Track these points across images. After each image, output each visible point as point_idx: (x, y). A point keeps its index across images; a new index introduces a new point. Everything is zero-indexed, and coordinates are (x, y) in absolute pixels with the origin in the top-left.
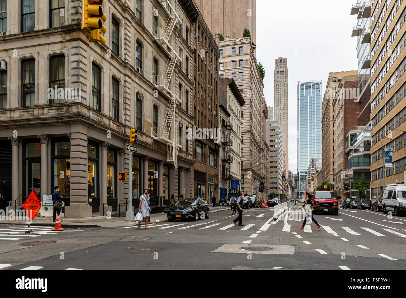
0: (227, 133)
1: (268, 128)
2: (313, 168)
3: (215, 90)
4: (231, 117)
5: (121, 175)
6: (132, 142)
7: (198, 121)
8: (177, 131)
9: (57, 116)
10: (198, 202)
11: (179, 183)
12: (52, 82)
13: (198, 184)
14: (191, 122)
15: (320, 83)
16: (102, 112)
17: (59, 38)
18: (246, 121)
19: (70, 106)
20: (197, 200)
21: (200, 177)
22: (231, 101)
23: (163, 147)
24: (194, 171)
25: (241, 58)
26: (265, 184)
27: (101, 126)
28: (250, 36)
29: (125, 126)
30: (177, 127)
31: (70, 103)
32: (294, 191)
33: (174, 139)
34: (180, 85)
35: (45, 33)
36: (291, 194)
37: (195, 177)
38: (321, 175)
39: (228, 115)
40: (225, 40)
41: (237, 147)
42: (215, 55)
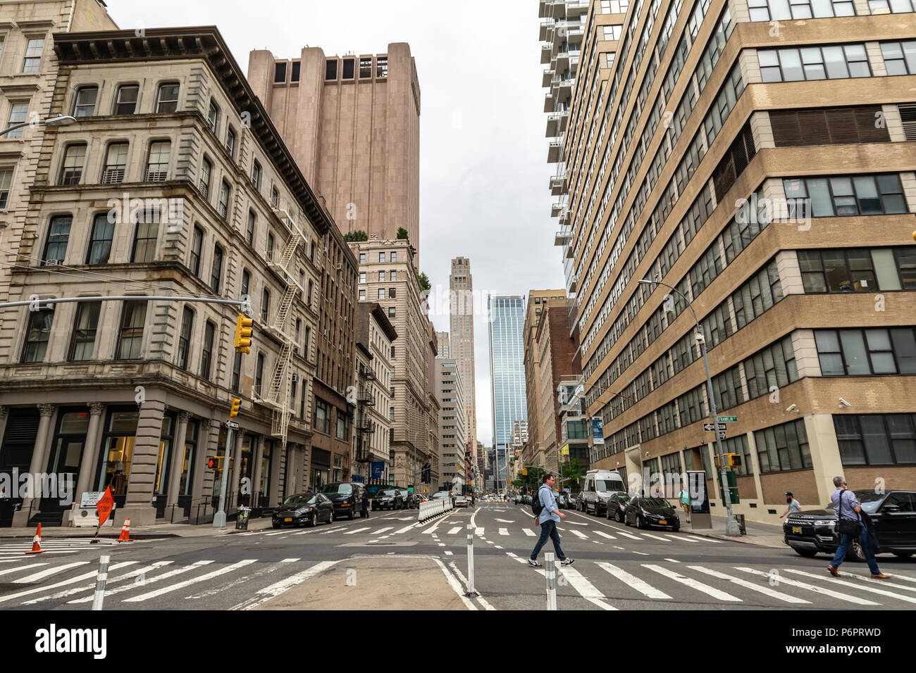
0: (366, 384)
1: (438, 369)
2: (518, 438)
3: (350, 323)
4: (374, 359)
5: (212, 461)
6: (234, 417)
7: (323, 369)
8: (290, 388)
9: (125, 377)
10: (318, 499)
11: (286, 469)
12: (123, 329)
13: (317, 470)
14: (312, 373)
15: (522, 298)
16: (188, 370)
17: (143, 276)
18: (399, 364)
19: (147, 364)
20: (317, 496)
21: (321, 458)
22: (375, 335)
23: (266, 413)
24: (311, 449)
25: (393, 268)
26: (432, 467)
27: (186, 390)
28: (407, 238)
29: (217, 387)
30: (290, 382)
31: (147, 360)
32: (488, 479)
33: (284, 402)
34: (298, 321)
35: (123, 267)
36: (482, 484)
37: (312, 459)
38: (528, 451)
39: (370, 357)
40: (369, 241)
41: (382, 405)
42: (351, 273)
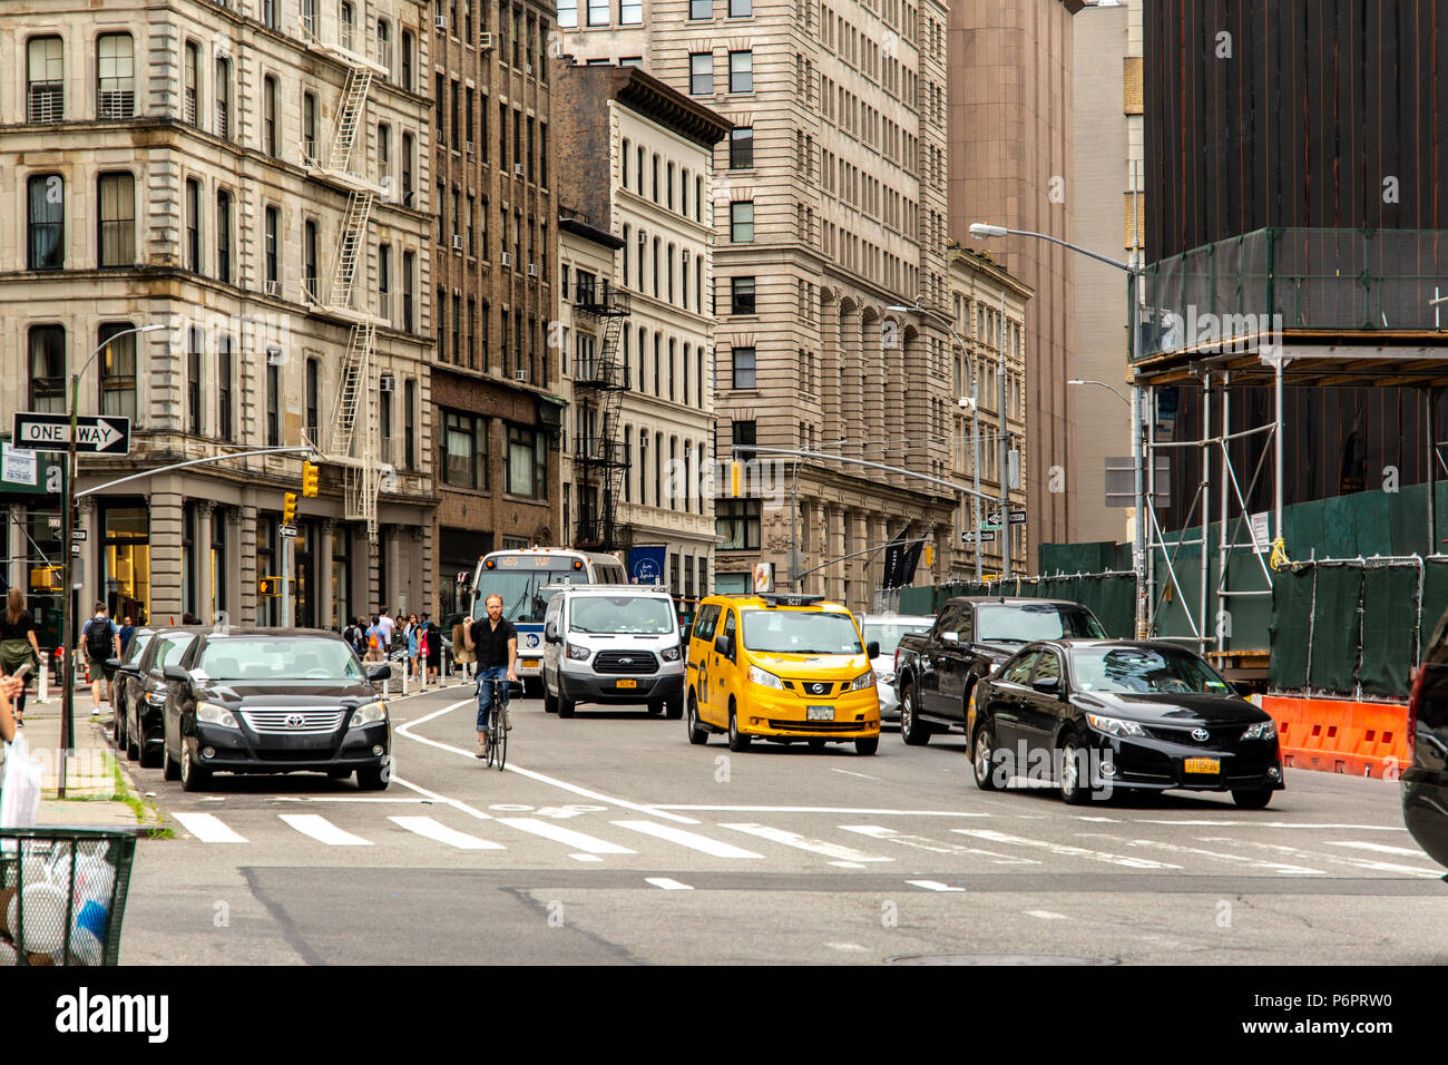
0: (603, 328)
3: (535, 173)
4: (634, 238)
7: (456, 337)
11: (382, 578)
12: (104, 379)
16: (202, 435)
17: (122, 290)
19: (149, 436)
22: (633, 161)
23: (332, 474)
24: (438, 532)
29: (245, 448)
31: (149, 431)
34: (385, 252)
35: (88, 276)
37: (441, 555)
39: (613, 243)
